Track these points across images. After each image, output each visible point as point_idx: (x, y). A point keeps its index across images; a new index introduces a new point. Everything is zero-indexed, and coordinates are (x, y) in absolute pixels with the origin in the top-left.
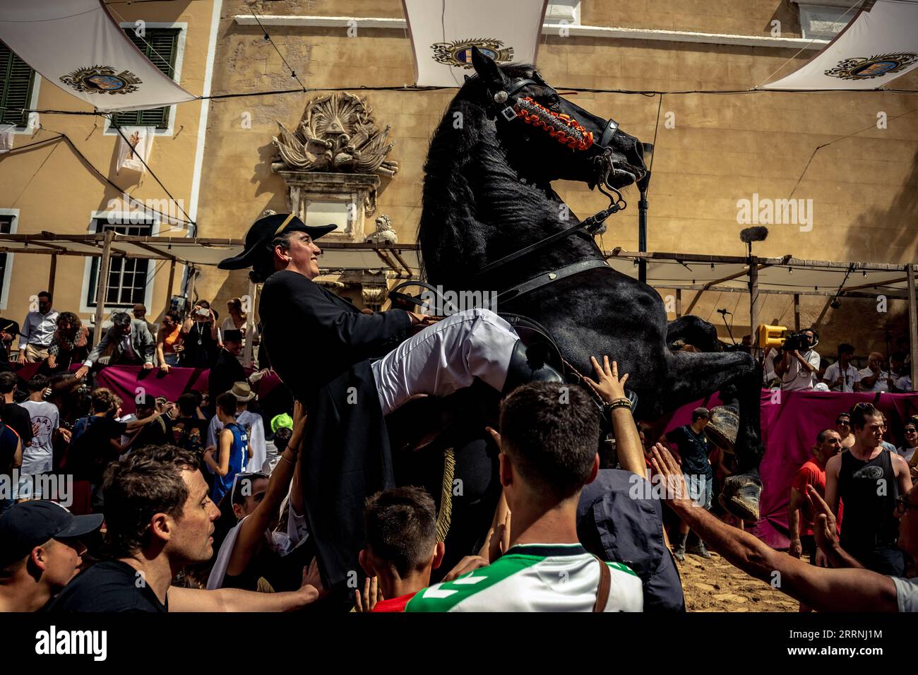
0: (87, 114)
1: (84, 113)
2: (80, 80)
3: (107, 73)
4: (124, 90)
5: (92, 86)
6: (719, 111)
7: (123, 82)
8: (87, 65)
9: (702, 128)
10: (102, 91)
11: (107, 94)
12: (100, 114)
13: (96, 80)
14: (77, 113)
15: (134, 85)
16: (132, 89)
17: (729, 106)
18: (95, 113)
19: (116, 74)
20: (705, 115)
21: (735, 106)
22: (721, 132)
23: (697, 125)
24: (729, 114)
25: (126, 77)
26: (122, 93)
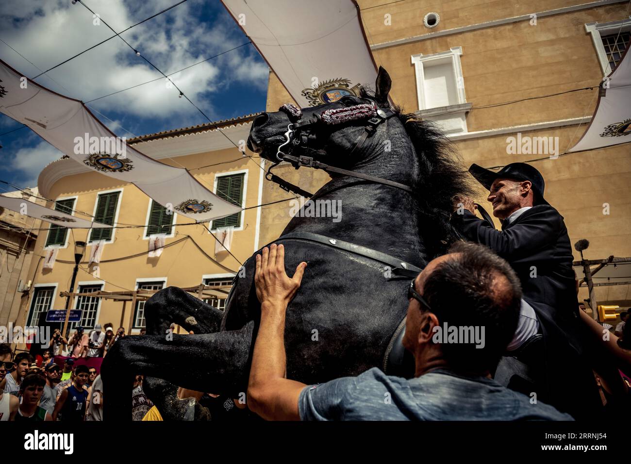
0: (193, 224)
1: (191, 224)
2: (183, 208)
3: (195, 203)
4: (205, 210)
5: (190, 210)
6: (569, 168)
7: (204, 207)
8: (185, 200)
9: (559, 180)
10: (195, 212)
11: (198, 213)
12: (199, 223)
13: (190, 207)
14: (188, 224)
15: (210, 207)
16: (209, 209)
17: (575, 164)
18: (196, 223)
19: (199, 203)
20: (559, 172)
21: (579, 163)
22: (573, 180)
23: (554, 179)
24: (576, 168)
25: (204, 204)
26: (204, 212)
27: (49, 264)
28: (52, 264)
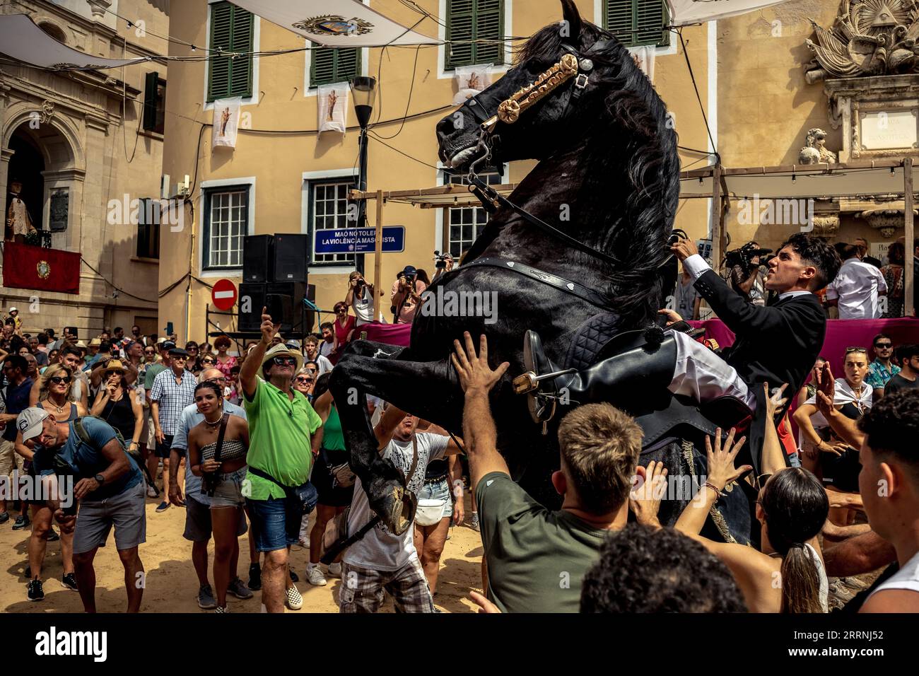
27: (225, 139)
28: (231, 138)
